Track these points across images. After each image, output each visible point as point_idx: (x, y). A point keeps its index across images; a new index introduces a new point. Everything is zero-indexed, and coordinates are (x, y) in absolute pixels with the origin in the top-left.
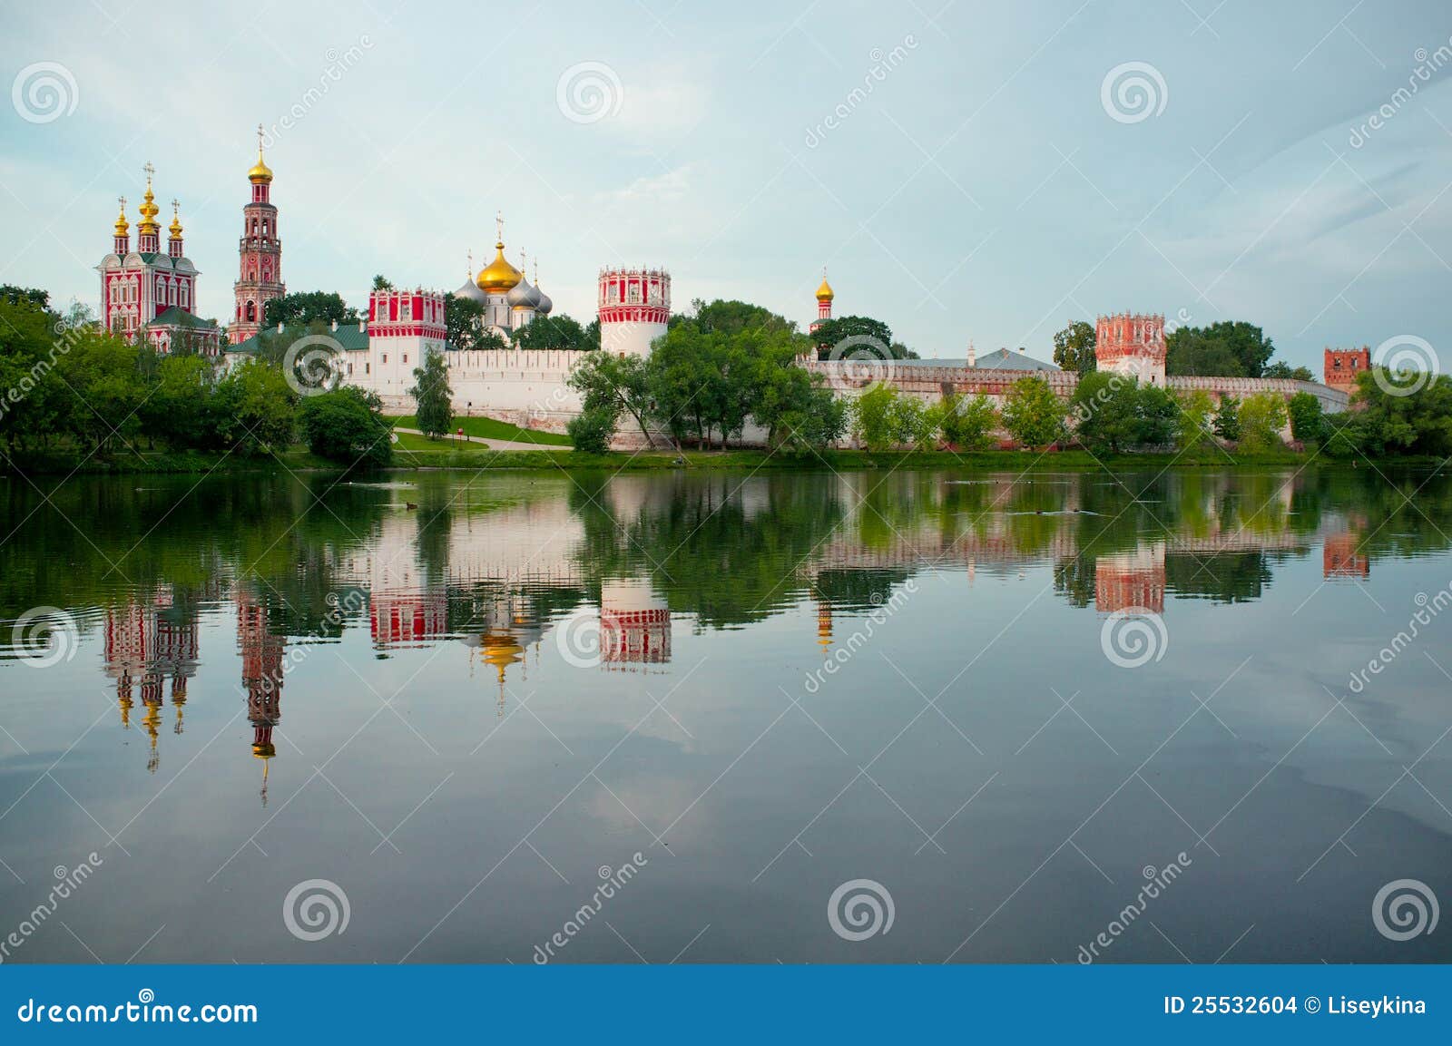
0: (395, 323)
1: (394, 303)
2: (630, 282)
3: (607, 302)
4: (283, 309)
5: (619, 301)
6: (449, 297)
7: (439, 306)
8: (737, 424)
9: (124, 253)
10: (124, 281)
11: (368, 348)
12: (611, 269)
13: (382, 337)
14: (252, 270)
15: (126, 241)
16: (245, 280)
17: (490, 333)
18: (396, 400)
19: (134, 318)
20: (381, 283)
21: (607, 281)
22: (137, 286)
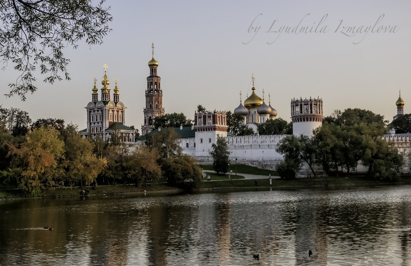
0: (205, 126)
1: (205, 117)
2: (304, 105)
3: (295, 114)
4: (161, 121)
5: (300, 113)
6: (229, 113)
7: (224, 118)
8: (354, 164)
9: (96, 101)
10: (96, 112)
11: (195, 137)
12: (296, 99)
13: (200, 132)
14: (150, 104)
15: (97, 96)
16: (148, 108)
17: (247, 128)
18: (207, 158)
19: (100, 128)
20: (200, 109)
21: (295, 104)
22: (101, 114)
